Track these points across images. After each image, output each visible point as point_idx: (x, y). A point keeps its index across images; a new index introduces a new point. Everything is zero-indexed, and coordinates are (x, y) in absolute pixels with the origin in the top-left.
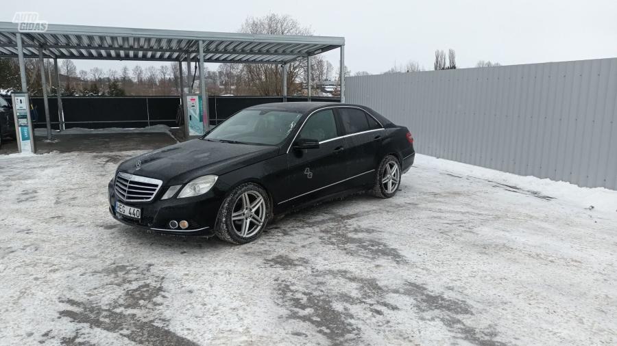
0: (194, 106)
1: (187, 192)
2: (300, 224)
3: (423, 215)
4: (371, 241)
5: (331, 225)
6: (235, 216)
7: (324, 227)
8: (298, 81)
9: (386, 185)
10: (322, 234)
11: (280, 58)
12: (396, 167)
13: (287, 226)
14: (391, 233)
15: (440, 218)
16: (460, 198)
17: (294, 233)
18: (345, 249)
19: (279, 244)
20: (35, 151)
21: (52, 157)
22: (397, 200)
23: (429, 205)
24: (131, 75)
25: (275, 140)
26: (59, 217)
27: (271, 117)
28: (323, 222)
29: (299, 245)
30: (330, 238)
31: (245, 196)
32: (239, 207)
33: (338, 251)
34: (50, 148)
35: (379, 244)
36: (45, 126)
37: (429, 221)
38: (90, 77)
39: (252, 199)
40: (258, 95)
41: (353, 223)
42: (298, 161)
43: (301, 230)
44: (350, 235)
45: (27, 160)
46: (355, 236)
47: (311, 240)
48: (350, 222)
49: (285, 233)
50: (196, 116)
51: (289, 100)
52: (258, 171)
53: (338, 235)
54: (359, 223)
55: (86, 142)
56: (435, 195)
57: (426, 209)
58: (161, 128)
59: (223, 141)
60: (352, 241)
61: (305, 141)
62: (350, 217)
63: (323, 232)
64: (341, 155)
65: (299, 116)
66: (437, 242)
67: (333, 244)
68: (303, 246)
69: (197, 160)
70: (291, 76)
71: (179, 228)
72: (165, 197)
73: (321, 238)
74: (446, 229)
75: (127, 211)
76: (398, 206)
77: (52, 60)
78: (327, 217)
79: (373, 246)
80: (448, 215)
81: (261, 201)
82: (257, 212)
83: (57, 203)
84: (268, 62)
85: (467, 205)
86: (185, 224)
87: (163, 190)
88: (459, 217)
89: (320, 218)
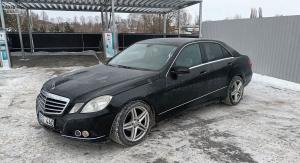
0: (109, 39)
1: (89, 108)
2: (174, 127)
3: (262, 120)
4: (228, 145)
5: (197, 128)
6: (126, 127)
7: (192, 130)
8: (172, 25)
9: (233, 97)
10: (191, 138)
11: (162, 10)
12: (240, 84)
13: (165, 129)
14: (242, 137)
15: (275, 123)
16: (285, 106)
17: (170, 136)
18: (210, 153)
19: (159, 146)
20: (12, 66)
21: (21, 70)
22: (241, 107)
23: (265, 112)
24: (79, 21)
25: (157, 66)
26: (7, 117)
27: (155, 49)
28: (191, 126)
29: (174, 148)
30: (197, 141)
31: (133, 111)
32: (129, 119)
33: (204, 155)
34: (22, 64)
35: (235, 148)
36: (20, 50)
37: (267, 126)
38: (56, 22)
39: (139, 112)
40: (149, 33)
41: (213, 127)
42: (174, 82)
43: (175, 133)
44: (212, 139)
45: (5, 72)
46: (216, 140)
47: (183, 143)
48: (210, 126)
49: (164, 136)
50: (111, 46)
51: (168, 36)
52: (144, 91)
53: (203, 138)
54: (218, 128)
55: (45, 60)
56: (267, 103)
57: (263, 115)
58: (91, 52)
59: (120, 66)
60: (214, 145)
61: (179, 67)
62: (210, 121)
63: (191, 135)
64: (204, 77)
65: (175, 48)
66: (279, 147)
67: (199, 147)
68: (177, 150)
69: (98, 82)
70: (168, 22)
71: (82, 136)
72: (72, 111)
73: (190, 141)
74: (283, 135)
75: (46, 120)
76: (243, 113)
77: (24, 10)
78: (193, 121)
79: (231, 150)
80: (280, 121)
81: (145, 114)
82: (143, 122)
83: (11, 105)
84: (155, 12)
85: (292, 112)
86: (86, 133)
87: (70, 106)
88: (288, 123)
89: (189, 122)
